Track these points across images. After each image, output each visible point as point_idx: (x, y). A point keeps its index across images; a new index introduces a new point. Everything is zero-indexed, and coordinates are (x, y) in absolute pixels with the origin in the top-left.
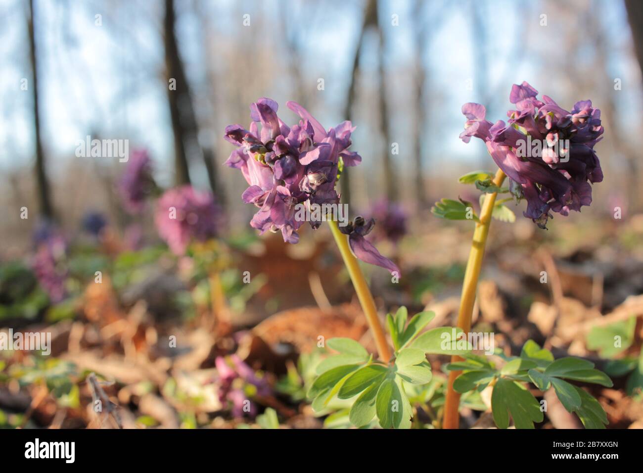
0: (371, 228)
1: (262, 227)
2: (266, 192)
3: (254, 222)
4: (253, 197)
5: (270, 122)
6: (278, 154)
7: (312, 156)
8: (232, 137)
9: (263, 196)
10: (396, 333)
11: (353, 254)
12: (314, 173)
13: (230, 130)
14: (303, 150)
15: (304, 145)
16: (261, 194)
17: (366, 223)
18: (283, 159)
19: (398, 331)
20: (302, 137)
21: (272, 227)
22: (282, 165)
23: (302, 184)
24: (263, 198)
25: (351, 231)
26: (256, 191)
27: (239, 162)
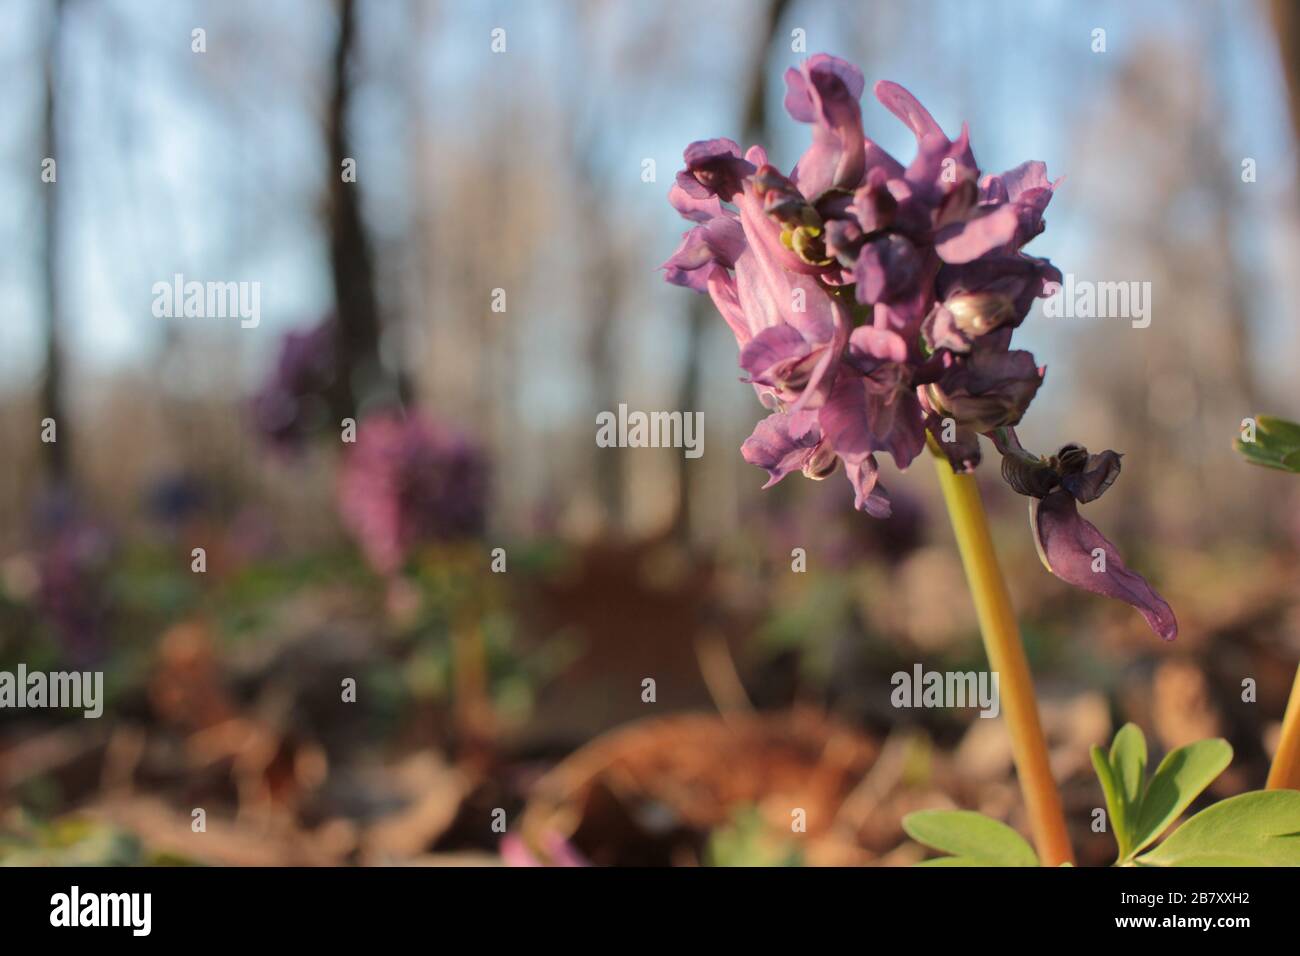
0: (1108, 481)
1: (778, 461)
2: (816, 346)
3: (755, 444)
4: (772, 360)
5: (842, 129)
6: (868, 223)
7: (988, 233)
8: (706, 178)
9: (804, 359)
10: (1120, 801)
11: (1043, 558)
12: (973, 292)
13: (700, 155)
14: (949, 217)
15: (954, 203)
16: (798, 352)
17: (1091, 467)
18: (882, 242)
19: (1125, 796)
20: (950, 174)
21: (811, 461)
22: (884, 260)
23: (930, 330)
24: (804, 367)
25: (1052, 486)
26: (785, 342)
27: (701, 265)
